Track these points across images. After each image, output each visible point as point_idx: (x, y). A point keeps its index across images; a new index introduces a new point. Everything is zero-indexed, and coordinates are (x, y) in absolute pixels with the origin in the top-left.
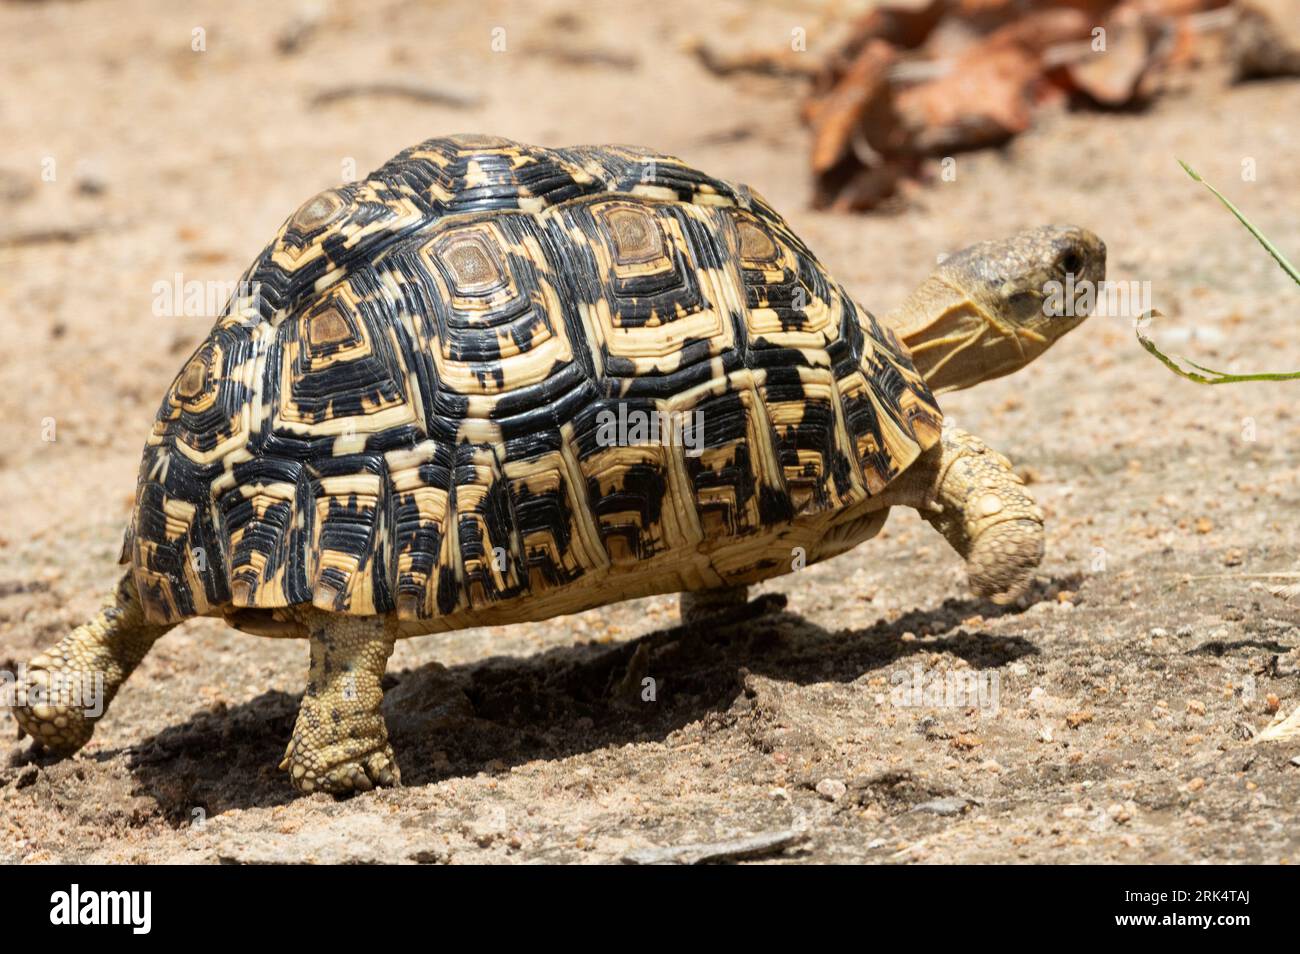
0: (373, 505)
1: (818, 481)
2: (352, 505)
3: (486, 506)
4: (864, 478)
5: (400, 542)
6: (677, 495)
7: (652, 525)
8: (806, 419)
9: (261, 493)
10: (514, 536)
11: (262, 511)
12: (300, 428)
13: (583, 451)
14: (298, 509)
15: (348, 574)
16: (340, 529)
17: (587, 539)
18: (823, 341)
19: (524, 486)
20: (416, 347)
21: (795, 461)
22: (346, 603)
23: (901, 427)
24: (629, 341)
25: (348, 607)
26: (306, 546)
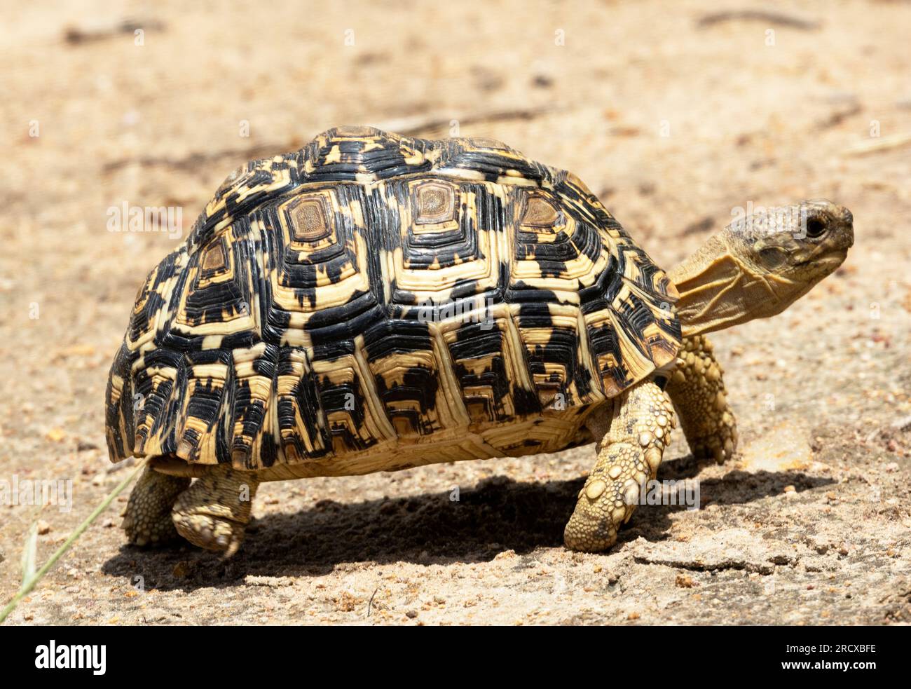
0: (222, 386)
1: (562, 385)
2: (209, 385)
3: (300, 391)
4: (602, 385)
5: (237, 412)
6: (448, 391)
7: (429, 411)
8: (552, 341)
9: (158, 374)
10: (320, 414)
11: (156, 386)
12: (185, 329)
13: (371, 356)
14: (177, 386)
15: (200, 435)
16: (200, 402)
17: (377, 418)
18: (577, 286)
19: (326, 379)
20: (262, 275)
21: (542, 371)
22: (197, 454)
23: (641, 350)
24: (413, 279)
25: (198, 458)
26: (178, 412)
